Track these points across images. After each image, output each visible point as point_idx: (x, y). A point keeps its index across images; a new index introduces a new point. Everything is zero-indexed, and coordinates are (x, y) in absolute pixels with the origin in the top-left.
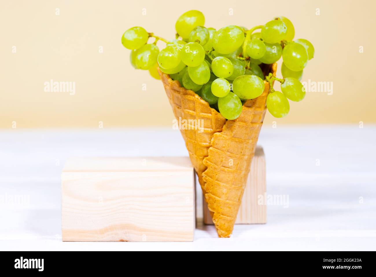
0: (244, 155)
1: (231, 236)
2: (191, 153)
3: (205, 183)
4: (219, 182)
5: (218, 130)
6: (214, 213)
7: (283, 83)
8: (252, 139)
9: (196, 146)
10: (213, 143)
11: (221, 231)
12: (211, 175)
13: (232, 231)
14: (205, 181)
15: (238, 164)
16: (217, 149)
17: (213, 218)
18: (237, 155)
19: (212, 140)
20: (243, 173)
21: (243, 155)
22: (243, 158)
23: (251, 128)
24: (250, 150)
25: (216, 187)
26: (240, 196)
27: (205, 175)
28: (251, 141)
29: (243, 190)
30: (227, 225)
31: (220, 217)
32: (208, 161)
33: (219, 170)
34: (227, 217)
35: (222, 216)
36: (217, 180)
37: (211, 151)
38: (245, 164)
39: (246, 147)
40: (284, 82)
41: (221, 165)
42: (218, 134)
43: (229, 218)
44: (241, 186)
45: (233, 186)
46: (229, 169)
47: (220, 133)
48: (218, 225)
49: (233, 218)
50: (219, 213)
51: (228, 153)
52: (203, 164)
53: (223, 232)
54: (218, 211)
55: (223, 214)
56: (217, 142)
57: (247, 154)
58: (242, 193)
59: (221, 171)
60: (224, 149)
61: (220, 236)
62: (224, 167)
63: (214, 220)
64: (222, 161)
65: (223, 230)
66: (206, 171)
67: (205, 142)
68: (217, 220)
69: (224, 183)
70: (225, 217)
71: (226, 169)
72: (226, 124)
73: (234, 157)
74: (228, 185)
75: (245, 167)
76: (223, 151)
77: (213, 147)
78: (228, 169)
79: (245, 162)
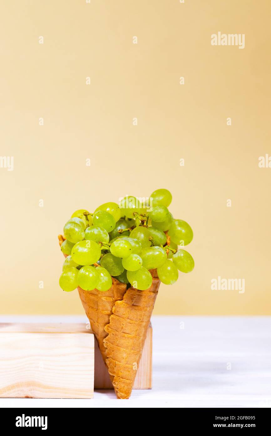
0: (143, 322)
1: (130, 398)
2: (92, 321)
3: (107, 348)
4: (119, 348)
5: (119, 299)
6: (114, 376)
7: (174, 254)
8: (149, 307)
9: (98, 314)
10: (115, 311)
11: (121, 393)
12: (111, 341)
13: (130, 393)
14: (106, 347)
15: (137, 330)
16: (118, 316)
17: (113, 382)
18: (137, 322)
19: (114, 308)
20: (141, 338)
21: (141, 322)
22: (142, 324)
23: (149, 296)
24: (147, 317)
25: (117, 352)
26: (138, 360)
27: (107, 342)
28: (148, 309)
29: (141, 355)
30: (126, 387)
31: (119, 380)
32: (109, 328)
33: (119, 336)
34: (126, 380)
35: (121, 379)
36: (117, 346)
37: (112, 318)
38: (143, 330)
39: (144, 314)
40: (176, 252)
41: (122, 331)
42: (119, 302)
43: (128, 381)
44: (140, 351)
45: (132, 351)
46: (129, 335)
47: (121, 301)
48: (118, 388)
49: (132, 381)
50: (119, 376)
51: (128, 320)
52: (104, 331)
53: (123, 394)
54: (118, 374)
55: (122, 378)
56: (118, 309)
57: (145, 321)
58: (140, 358)
59: (122, 337)
60: (124, 316)
61: (119, 398)
62: (124, 333)
63: (115, 383)
64: (122, 328)
65: (122, 392)
66: (107, 338)
67: (107, 310)
68: (116, 383)
69: (124, 348)
70: (124, 380)
71: (126, 335)
72: (127, 292)
73: (133, 323)
74: (127, 350)
75: (143, 333)
76: (124, 318)
77: (115, 315)
78: (127, 334)
79: (143, 328)
